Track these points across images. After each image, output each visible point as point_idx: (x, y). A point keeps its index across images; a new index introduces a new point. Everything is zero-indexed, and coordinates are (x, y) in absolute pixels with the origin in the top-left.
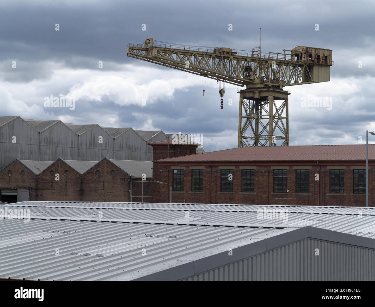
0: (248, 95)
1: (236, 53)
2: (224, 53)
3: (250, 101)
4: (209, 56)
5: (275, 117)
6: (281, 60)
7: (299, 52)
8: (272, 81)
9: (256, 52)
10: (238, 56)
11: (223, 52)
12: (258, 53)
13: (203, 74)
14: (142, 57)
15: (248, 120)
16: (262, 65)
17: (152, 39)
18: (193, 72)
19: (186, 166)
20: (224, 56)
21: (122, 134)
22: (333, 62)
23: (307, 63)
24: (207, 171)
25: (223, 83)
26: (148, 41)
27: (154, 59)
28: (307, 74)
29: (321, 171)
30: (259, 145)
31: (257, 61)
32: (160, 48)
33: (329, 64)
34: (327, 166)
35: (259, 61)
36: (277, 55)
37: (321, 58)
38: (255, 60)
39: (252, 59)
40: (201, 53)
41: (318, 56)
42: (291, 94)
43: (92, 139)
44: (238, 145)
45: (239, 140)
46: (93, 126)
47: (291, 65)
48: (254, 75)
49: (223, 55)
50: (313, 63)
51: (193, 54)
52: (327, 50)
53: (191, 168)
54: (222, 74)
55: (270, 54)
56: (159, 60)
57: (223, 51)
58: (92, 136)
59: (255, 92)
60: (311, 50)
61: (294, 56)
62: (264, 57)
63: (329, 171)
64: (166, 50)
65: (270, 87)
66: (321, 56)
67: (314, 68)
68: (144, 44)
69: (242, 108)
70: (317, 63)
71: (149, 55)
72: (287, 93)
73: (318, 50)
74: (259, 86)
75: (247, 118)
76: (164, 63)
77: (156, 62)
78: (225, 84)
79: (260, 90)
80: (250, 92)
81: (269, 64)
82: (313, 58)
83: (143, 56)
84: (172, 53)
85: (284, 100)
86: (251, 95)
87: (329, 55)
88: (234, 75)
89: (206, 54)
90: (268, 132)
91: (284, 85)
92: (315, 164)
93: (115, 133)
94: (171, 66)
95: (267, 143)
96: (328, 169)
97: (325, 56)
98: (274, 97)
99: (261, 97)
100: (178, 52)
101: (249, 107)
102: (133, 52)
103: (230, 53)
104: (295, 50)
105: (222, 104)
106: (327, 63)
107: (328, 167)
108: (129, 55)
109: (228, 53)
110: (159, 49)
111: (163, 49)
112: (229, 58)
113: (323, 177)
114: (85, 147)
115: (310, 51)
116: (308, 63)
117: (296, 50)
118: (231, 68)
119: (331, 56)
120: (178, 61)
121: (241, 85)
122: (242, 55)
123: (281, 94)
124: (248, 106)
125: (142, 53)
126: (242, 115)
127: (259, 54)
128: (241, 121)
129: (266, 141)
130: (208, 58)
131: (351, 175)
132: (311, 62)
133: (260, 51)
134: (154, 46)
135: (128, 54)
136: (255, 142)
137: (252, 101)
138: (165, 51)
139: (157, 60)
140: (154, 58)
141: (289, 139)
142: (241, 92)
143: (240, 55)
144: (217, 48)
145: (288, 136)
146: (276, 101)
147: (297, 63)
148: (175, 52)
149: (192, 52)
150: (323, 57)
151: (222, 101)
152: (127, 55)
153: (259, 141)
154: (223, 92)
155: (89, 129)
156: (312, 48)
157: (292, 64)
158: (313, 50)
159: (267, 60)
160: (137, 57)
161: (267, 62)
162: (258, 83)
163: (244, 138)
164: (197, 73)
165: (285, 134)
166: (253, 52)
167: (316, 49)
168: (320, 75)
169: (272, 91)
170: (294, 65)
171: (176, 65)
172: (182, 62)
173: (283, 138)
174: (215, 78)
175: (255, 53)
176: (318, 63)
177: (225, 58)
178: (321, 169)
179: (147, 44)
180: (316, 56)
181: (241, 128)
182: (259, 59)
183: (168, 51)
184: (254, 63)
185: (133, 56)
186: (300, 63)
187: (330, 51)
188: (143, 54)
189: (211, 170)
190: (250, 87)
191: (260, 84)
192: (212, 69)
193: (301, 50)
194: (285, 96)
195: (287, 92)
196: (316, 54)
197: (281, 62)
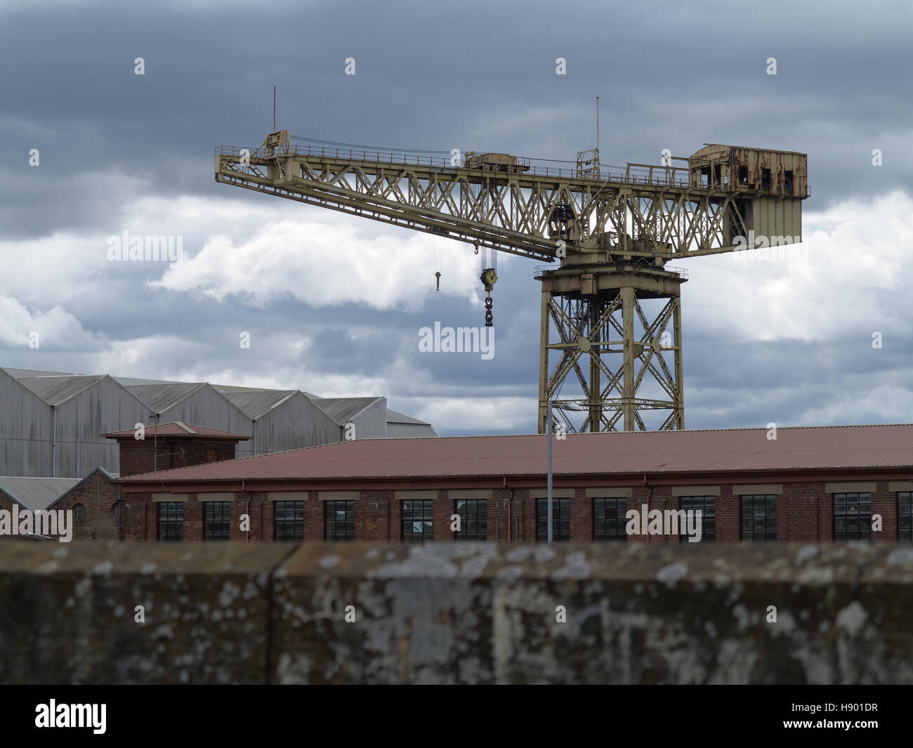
0: (564, 285)
1: (528, 168)
2: (491, 169)
3: (572, 301)
4: (450, 178)
5: (645, 347)
6: (657, 186)
7: (710, 161)
8: (634, 245)
9: (587, 163)
10: (532, 176)
11: (488, 167)
12: (591, 166)
13: (434, 229)
14: (260, 184)
15: (566, 356)
16: (606, 200)
17: (286, 132)
18: (406, 222)
19: (188, 493)
20: (492, 176)
21: (181, 400)
22: (808, 188)
23: (734, 192)
24: (239, 505)
25: (492, 253)
26: (275, 140)
27: (294, 188)
28: (735, 222)
29: (515, 502)
30: (602, 426)
31: (589, 189)
32: (307, 157)
33: (797, 193)
34: (529, 488)
35: (594, 190)
36: (651, 172)
37: (773, 177)
38: (583, 187)
39: (573, 182)
40: (427, 170)
41: (767, 172)
42: (687, 280)
43: (92, 417)
44: (539, 427)
45: (542, 413)
46: (95, 381)
47: (687, 198)
48: (579, 229)
49: (488, 175)
50: (751, 191)
51: (404, 174)
52: (793, 154)
53: (202, 498)
54: (488, 227)
55: (628, 170)
56: (307, 192)
57: (490, 162)
58: (92, 406)
59: (583, 276)
60: (746, 156)
61: (699, 172)
62: (607, 179)
63: (533, 502)
64: (326, 164)
65: (626, 262)
66: (774, 171)
67: (756, 206)
68: (265, 147)
69: (547, 322)
70: (762, 192)
71: (279, 178)
72: (676, 279)
73: (766, 155)
74: (594, 259)
75: (565, 351)
76: (322, 199)
77: (300, 196)
78: (496, 254)
79: (596, 270)
80: (571, 276)
81: (623, 196)
82: (752, 177)
83: (262, 181)
84: (343, 170)
85: (669, 299)
86: (573, 285)
87: (798, 170)
88: (523, 230)
89: (439, 171)
90: (620, 390)
91: (668, 256)
92: (497, 485)
93: (164, 398)
94: (341, 206)
95: (618, 419)
96: (531, 497)
97: (785, 171)
98: (635, 289)
99: (599, 290)
100: (360, 169)
101: (570, 319)
102: (233, 170)
103: (510, 169)
104: (699, 155)
105: (489, 313)
106: (792, 192)
107: (532, 491)
108: (220, 177)
109: (504, 168)
110: (305, 160)
111: (318, 161)
112: (505, 182)
113: (518, 519)
114: (74, 440)
115: (742, 159)
116: (737, 193)
117: (703, 156)
118: (514, 211)
119: (803, 170)
120: (362, 193)
121: (545, 257)
122: (544, 174)
123: (658, 281)
124: (565, 318)
125: (259, 173)
126: (550, 343)
127: (595, 168)
128: (547, 358)
129: (616, 415)
130: (447, 183)
131: (586, 512)
132: (743, 189)
133: (596, 160)
134: (292, 151)
135: (217, 174)
136: (590, 418)
137: (577, 302)
138: (323, 164)
139: (301, 190)
140: (295, 185)
141: (683, 408)
142: (547, 277)
143: (537, 173)
144: (472, 153)
145: (682, 399)
146: (643, 302)
147: (704, 194)
148: (350, 167)
149: (401, 168)
150: (779, 174)
151: (489, 303)
152: (217, 177)
153: (602, 415)
154: (492, 278)
155: (84, 389)
156: (748, 150)
157: (691, 195)
158: (752, 157)
159: (617, 186)
160: (245, 183)
161: (617, 191)
162: (591, 251)
163: (556, 407)
164: (417, 225)
165: (672, 395)
166: (579, 164)
167: (759, 152)
168: (774, 227)
169: (629, 272)
170: (698, 199)
171: (355, 204)
172: (371, 195)
173: (665, 405)
174: (468, 238)
175: (585, 167)
176: (766, 193)
177: (495, 183)
178: (515, 497)
179: (273, 147)
180: (761, 172)
181: (546, 380)
182: (593, 184)
183: (331, 164)
184: (581, 194)
185: (233, 180)
186: (713, 193)
187: (802, 158)
188: (262, 176)
189: (250, 502)
190: (572, 263)
191: (597, 255)
192: (461, 213)
193: (718, 156)
194: (669, 288)
195: (677, 274)
196: (760, 166)
197: (659, 190)
